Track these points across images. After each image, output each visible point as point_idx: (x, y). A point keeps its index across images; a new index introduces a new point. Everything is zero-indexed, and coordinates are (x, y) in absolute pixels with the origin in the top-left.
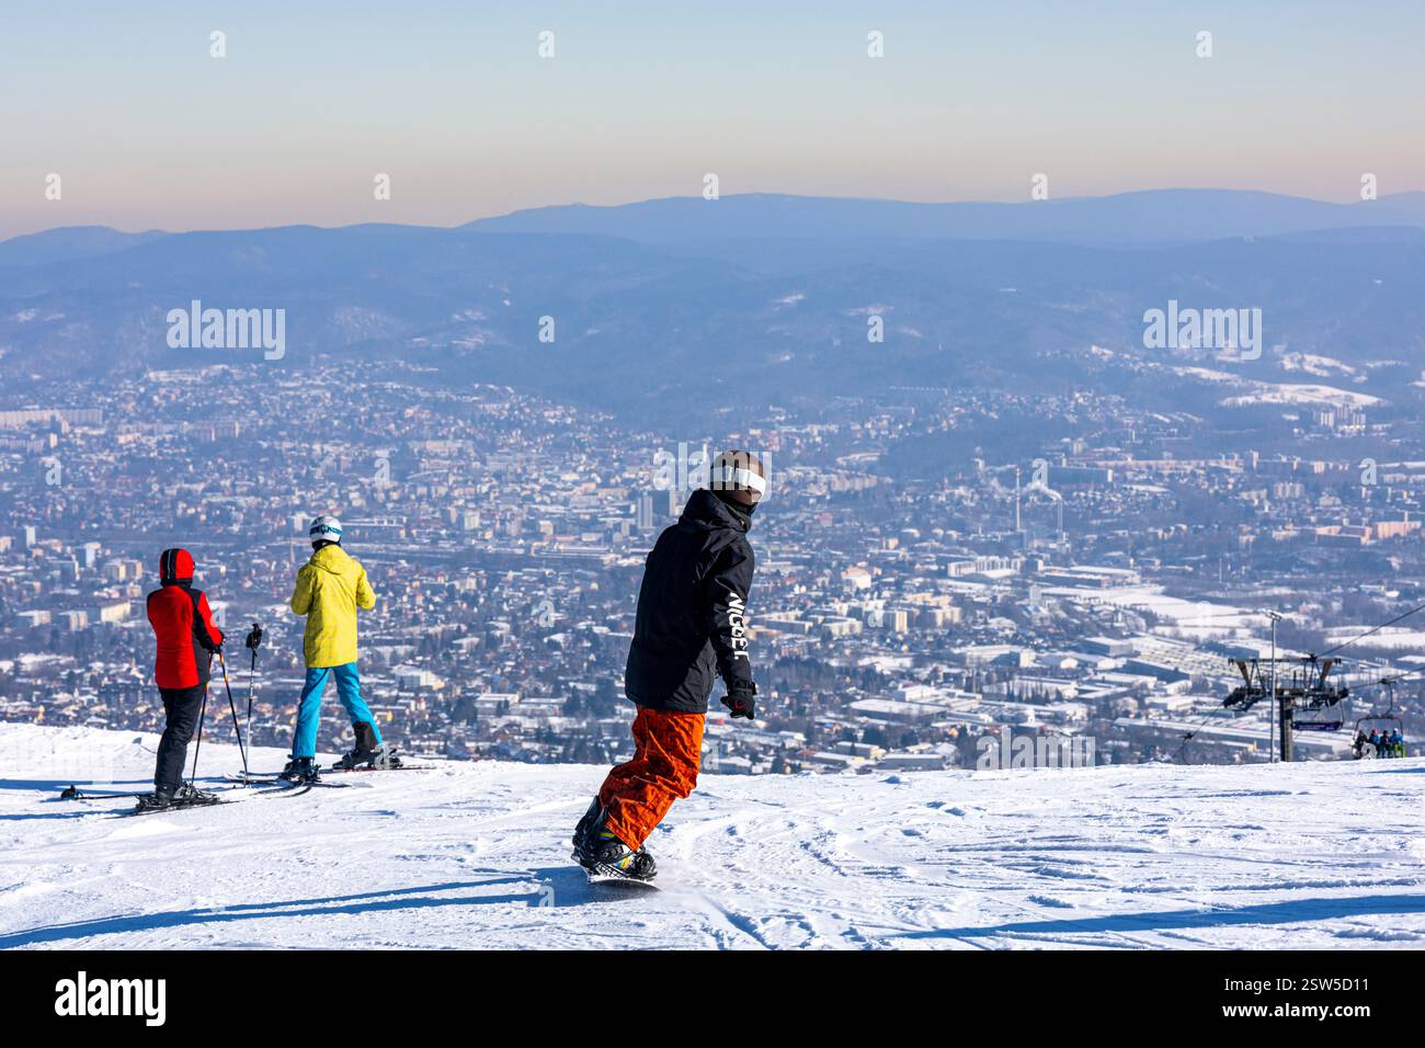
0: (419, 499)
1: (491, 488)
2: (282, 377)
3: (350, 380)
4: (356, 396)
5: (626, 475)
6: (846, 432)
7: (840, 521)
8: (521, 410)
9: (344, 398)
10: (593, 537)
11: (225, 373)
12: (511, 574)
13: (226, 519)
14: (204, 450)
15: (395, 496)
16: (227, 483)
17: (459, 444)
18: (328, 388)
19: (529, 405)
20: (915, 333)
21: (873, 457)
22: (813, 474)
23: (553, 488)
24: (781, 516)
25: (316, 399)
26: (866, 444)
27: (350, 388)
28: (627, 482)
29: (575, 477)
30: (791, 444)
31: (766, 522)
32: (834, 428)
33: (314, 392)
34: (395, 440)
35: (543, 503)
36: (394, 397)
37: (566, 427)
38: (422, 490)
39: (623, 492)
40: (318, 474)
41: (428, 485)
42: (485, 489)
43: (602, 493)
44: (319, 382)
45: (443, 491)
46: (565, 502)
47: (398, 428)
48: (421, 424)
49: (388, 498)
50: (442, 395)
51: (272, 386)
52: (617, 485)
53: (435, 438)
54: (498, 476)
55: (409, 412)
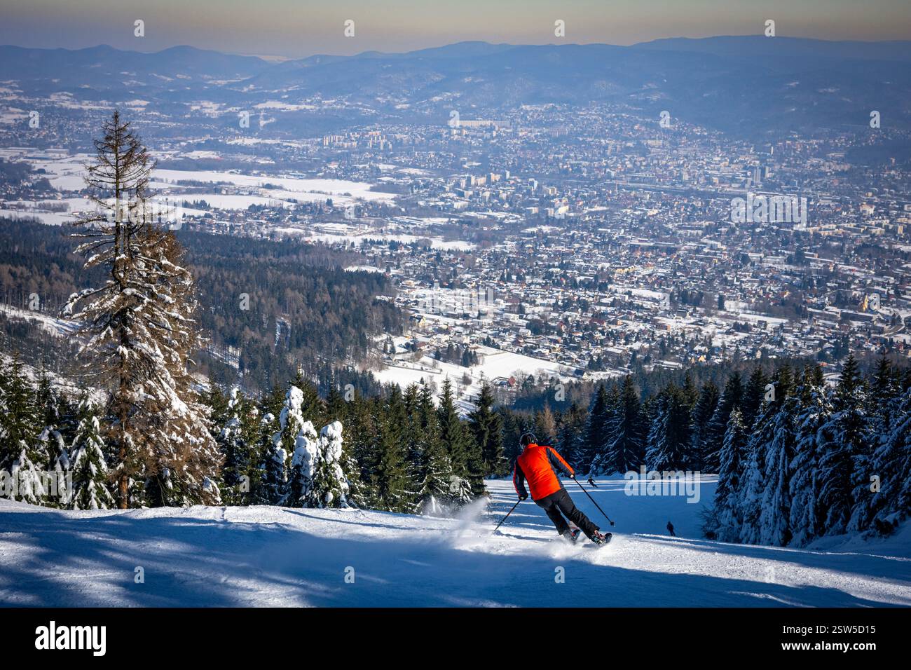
0: (654, 165)
1: (684, 162)
2: (578, 110)
3: (607, 113)
4: (611, 118)
5: (740, 159)
6: (826, 143)
7: (842, 183)
8: (683, 128)
9: (607, 119)
10: (737, 185)
11: (553, 107)
12: (713, 200)
13: (579, 171)
14: (557, 141)
15: (644, 163)
16: (572, 155)
17: (661, 142)
18: (599, 115)
19: (686, 126)
20: (848, 100)
21: (841, 155)
22: (822, 162)
23: (711, 163)
24: (816, 180)
25: (595, 120)
26: (836, 149)
27: (609, 115)
28: (741, 162)
29: (718, 159)
30: (805, 148)
31: (810, 182)
32: (821, 141)
33: (594, 117)
34: (634, 139)
35: (708, 169)
36: (628, 121)
37: (705, 137)
38: (655, 162)
39: (741, 166)
40: (608, 153)
41: (657, 159)
42: (682, 162)
43: (733, 166)
44: (594, 113)
45: (664, 162)
46: (718, 170)
47: (634, 134)
48: (643, 133)
49: (641, 164)
50: (649, 120)
51: (575, 113)
52: (737, 163)
53: (651, 139)
54: (686, 157)
55: (636, 127)
